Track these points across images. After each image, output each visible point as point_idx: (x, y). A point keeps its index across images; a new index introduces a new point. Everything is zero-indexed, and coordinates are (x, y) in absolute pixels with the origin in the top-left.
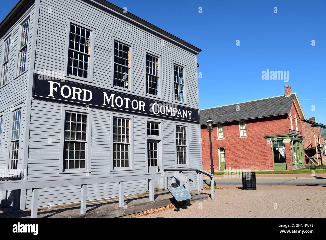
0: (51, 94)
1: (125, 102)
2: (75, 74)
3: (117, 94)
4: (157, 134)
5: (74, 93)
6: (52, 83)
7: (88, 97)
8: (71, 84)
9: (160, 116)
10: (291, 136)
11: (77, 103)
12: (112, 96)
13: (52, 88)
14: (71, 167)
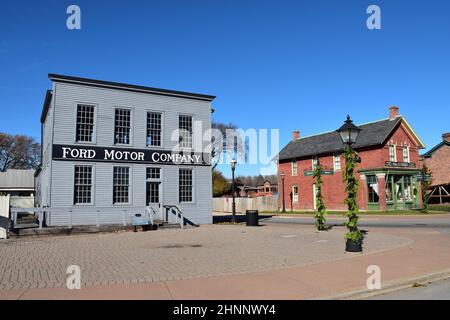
0: (64, 156)
1: (124, 155)
2: (82, 140)
3: (116, 150)
4: (158, 176)
5: (81, 153)
6: (64, 149)
7: (92, 155)
8: (79, 148)
9: (161, 163)
10: (384, 170)
11: (83, 160)
12: (113, 152)
13: (65, 152)
14: (80, 202)
